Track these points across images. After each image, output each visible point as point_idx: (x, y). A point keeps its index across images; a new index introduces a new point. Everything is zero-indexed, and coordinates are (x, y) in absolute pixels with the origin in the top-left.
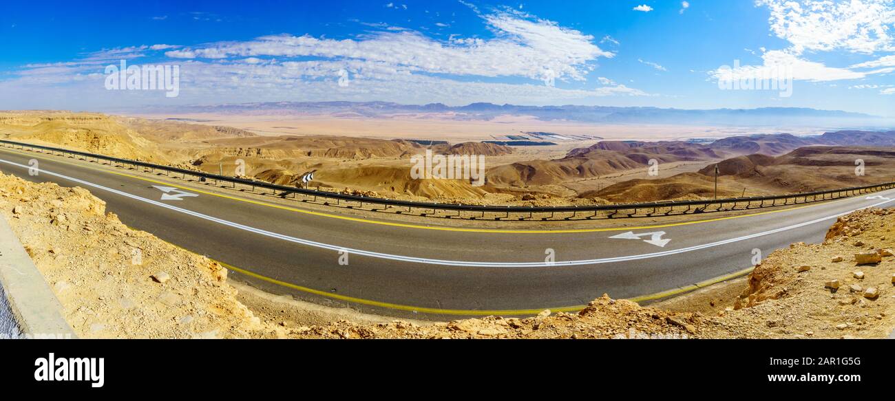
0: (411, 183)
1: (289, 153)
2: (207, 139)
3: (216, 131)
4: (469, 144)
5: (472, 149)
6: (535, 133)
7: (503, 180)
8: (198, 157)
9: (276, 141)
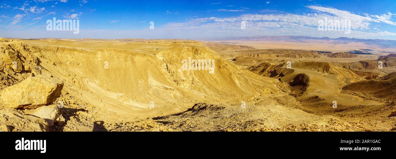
0: (326, 68)
1: (270, 56)
2: (237, 50)
3: (240, 47)
4: (340, 53)
5: (341, 55)
6: (364, 50)
7: (356, 67)
8: (234, 58)
9: (264, 51)
